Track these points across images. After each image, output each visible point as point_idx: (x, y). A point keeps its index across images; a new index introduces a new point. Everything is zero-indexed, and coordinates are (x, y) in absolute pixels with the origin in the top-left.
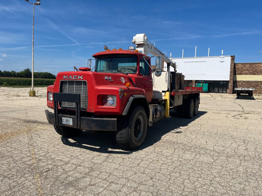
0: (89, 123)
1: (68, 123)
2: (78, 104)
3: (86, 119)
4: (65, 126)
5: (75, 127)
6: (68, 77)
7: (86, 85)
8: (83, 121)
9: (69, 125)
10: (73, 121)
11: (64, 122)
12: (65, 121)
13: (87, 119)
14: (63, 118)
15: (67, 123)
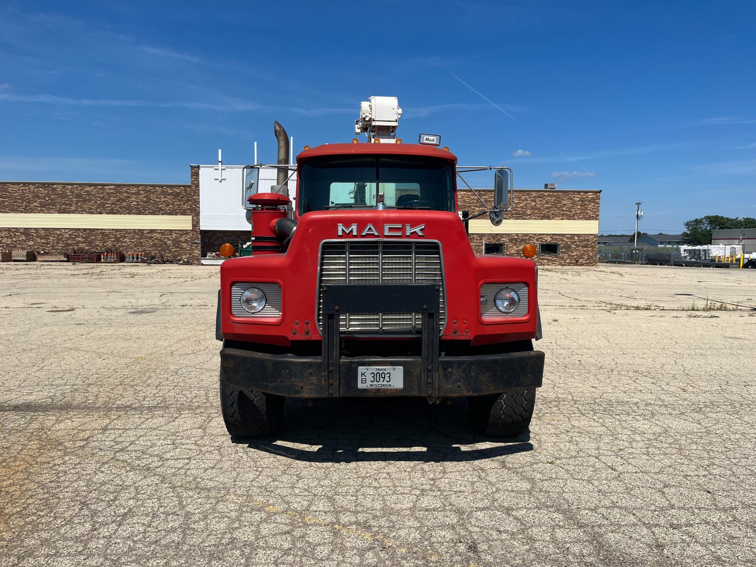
0: (473, 374)
1: (385, 383)
2: (431, 315)
3: (460, 364)
4: (365, 395)
5: (415, 393)
6: (360, 230)
7: (438, 253)
8: (450, 370)
9: (385, 391)
10: (407, 375)
11: (364, 381)
12: (369, 378)
13: (465, 362)
14: (361, 369)
15: (381, 384)
